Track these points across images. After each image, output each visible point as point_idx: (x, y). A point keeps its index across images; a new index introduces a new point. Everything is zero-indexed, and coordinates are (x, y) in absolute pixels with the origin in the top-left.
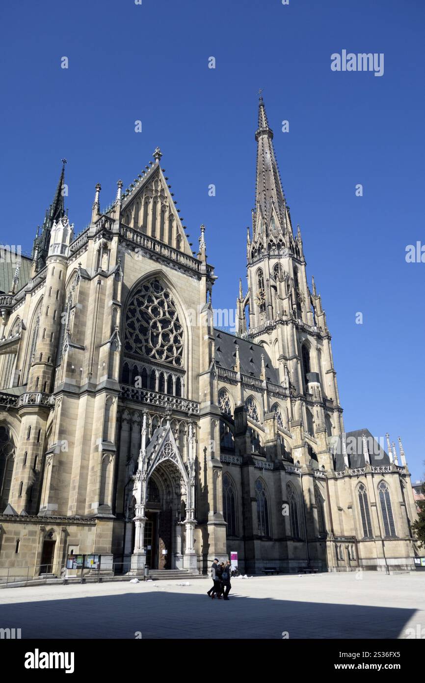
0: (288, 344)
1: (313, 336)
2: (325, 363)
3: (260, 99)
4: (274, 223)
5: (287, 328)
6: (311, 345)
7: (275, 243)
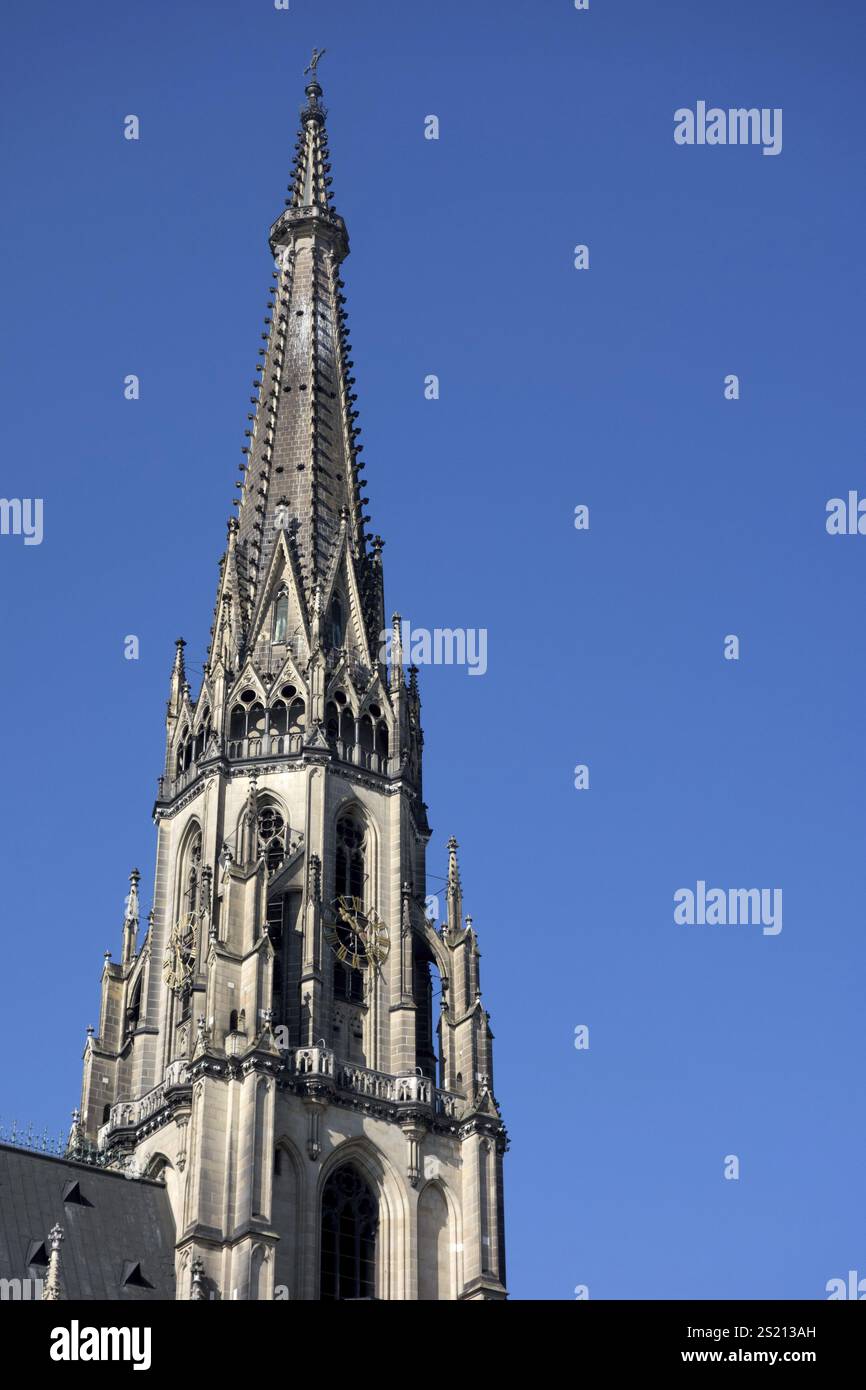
0: (231, 1167)
1: (398, 1120)
2: (460, 1247)
3: (307, 92)
4: (285, 614)
5: (236, 1091)
6: (386, 1164)
7: (264, 702)
